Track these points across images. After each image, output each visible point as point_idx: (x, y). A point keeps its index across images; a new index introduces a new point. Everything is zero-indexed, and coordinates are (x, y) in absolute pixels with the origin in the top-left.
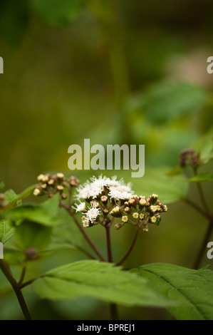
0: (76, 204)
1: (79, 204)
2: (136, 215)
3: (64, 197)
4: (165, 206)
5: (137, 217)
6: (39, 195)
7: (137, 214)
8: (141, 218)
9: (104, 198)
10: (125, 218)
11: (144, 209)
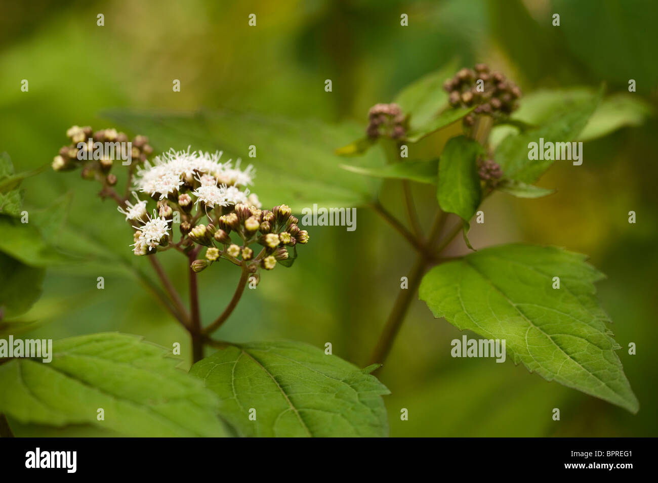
0: (127, 202)
1: (134, 203)
2: (234, 250)
3: (112, 181)
4: (305, 233)
5: (236, 254)
6: (62, 169)
7: (237, 248)
8: (245, 256)
9: (185, 199)
10: (213, 253)
11: (256, 238)
